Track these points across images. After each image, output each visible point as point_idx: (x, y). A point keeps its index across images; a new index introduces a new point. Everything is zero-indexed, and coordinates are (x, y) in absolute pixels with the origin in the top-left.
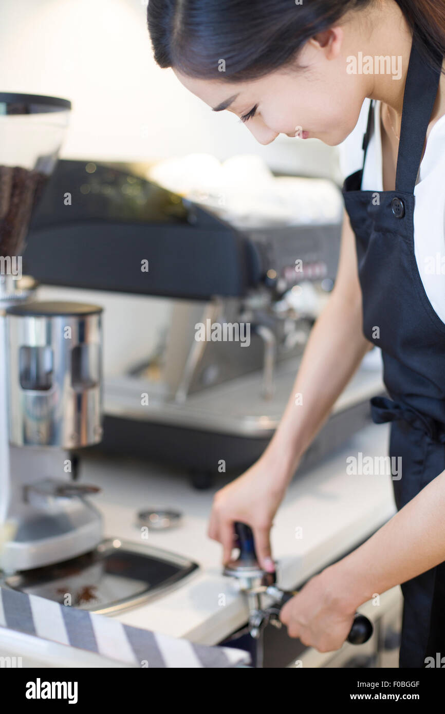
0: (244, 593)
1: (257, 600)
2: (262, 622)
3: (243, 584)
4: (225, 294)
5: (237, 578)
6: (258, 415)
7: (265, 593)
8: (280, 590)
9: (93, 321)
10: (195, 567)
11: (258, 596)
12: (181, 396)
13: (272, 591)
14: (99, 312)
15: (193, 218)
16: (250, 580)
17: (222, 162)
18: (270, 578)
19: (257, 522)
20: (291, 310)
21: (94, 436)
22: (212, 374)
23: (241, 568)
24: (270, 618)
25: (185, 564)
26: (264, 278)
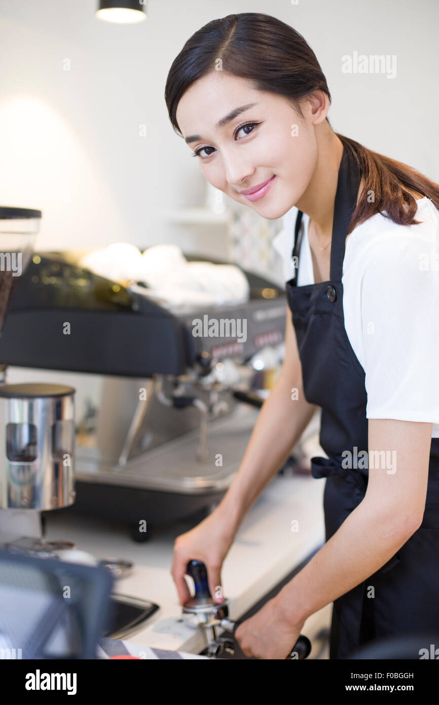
0: (201, 627)
1: (212, 631)
2: (218, 651)
3: (202, 619)
4: (164, 373)
5: (195, 614)
6: (194, 475)
7: (220, 625)
8: (232, 621)
9: (67, 402)
10: (155, 608)
11: (213, 628)
12: (123, 460)
13: (224, 623)
14: (71, 393)
15: (136, 307)
16: (207, 615)
17: (142, 252)
18: (222, 613)
19: (211, 563)
20: (216, 383)
21: (68, 498)
22: (148, 440)
23: (198, 606)
24: (225, 647)
25: (147, 605)
26: (199, 359)
